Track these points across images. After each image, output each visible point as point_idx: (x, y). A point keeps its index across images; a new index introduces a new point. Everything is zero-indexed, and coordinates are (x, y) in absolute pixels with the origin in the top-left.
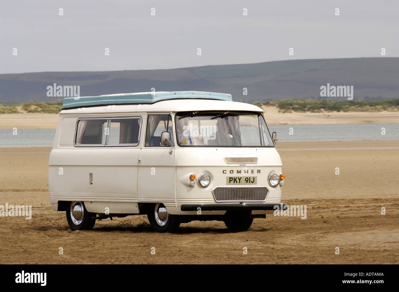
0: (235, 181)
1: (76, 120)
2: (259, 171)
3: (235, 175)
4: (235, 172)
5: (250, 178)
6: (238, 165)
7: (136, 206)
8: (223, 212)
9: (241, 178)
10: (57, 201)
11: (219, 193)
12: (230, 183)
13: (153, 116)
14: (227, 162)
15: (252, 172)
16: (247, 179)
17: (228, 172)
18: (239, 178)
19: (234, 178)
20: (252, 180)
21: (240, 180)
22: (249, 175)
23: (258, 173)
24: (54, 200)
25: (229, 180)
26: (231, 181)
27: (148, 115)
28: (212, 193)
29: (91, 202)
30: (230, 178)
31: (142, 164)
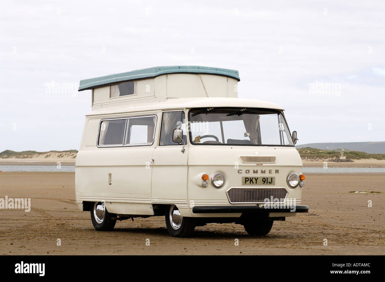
0: (251, 182)
1: (99, 121)
2: (277, 171)
3: (251, 175)
4: (251, 172)
5: (267, 178)
6: (255, 164)
7: (151, 207)
8: (238, 215)
9: (258, 178)
10: (82, 202)
11: (233, 194)
12: (246, 183)
13: (168, 114)
14: (242, 161)
15: (270, 172)
16: (264, 180)
17: (244, 172)
18: (255, 178)
19: (250, 178)
20: (269, 180)
21: (256, 180)
22: (267, 175)
23: (276, 173)
24: (79, 200)
25: (244, 181)
26: (247, 182)
27: (163, 112)
28: (227, 194)
29: (111, 203)
30: (246, 178)
31: (156, 163)
